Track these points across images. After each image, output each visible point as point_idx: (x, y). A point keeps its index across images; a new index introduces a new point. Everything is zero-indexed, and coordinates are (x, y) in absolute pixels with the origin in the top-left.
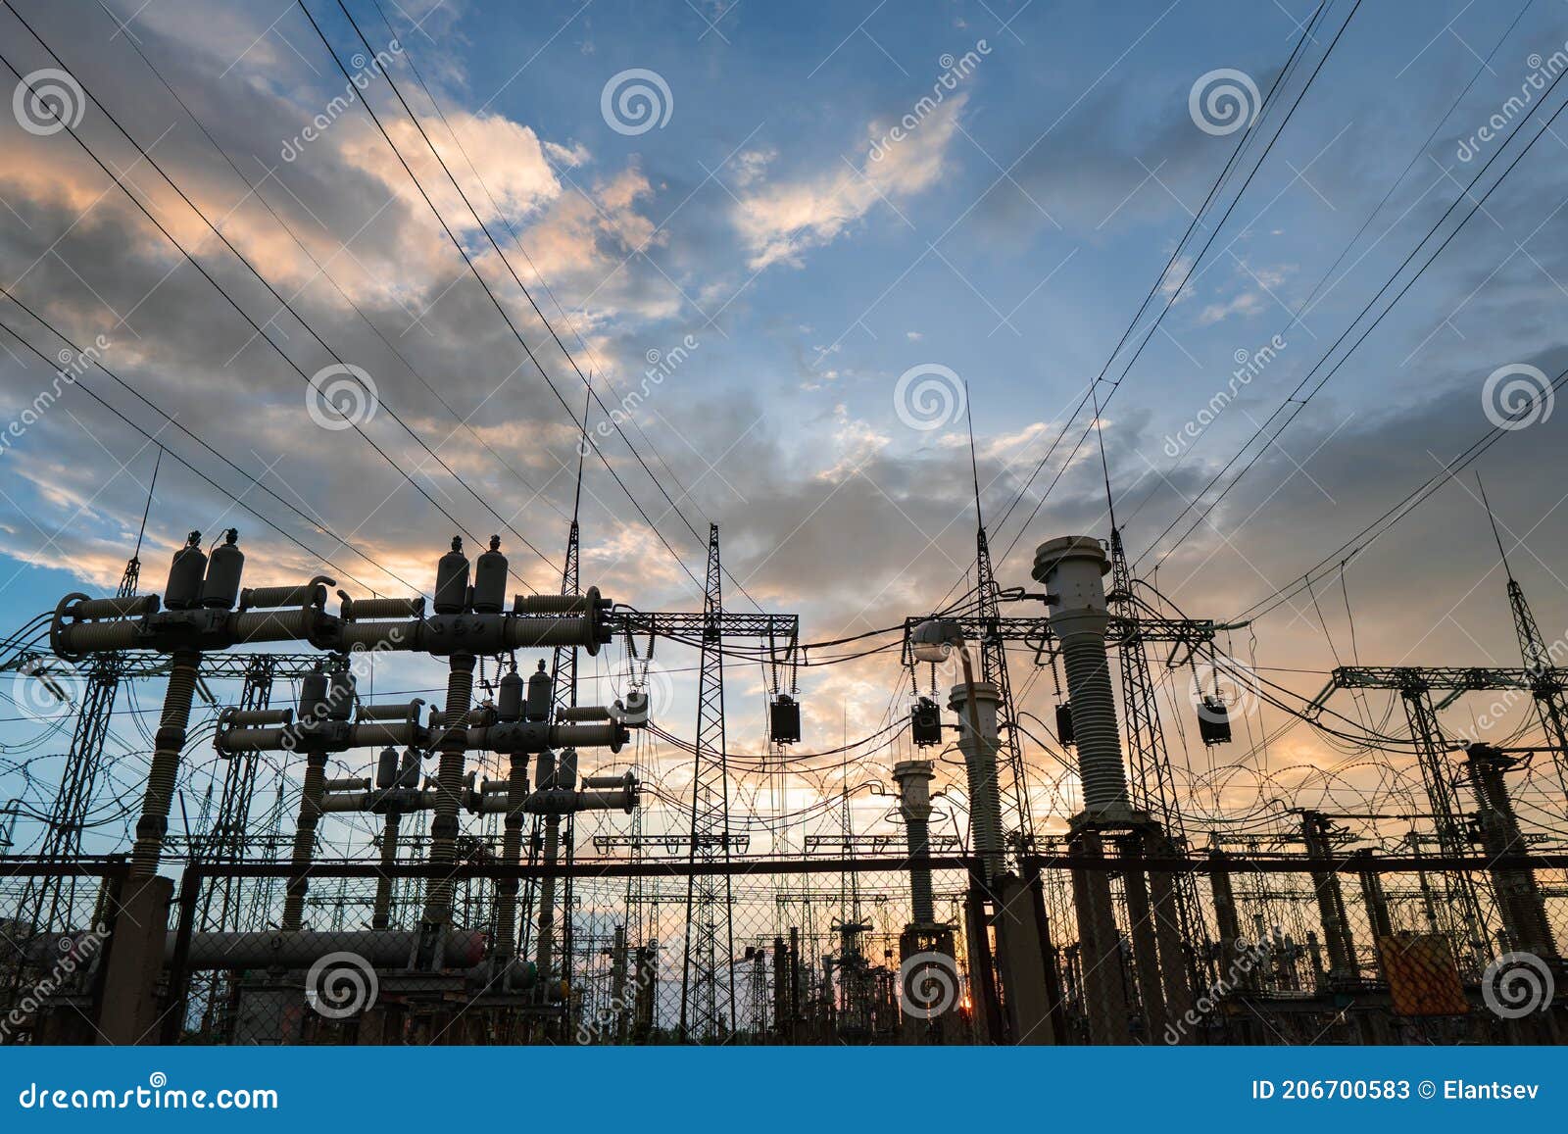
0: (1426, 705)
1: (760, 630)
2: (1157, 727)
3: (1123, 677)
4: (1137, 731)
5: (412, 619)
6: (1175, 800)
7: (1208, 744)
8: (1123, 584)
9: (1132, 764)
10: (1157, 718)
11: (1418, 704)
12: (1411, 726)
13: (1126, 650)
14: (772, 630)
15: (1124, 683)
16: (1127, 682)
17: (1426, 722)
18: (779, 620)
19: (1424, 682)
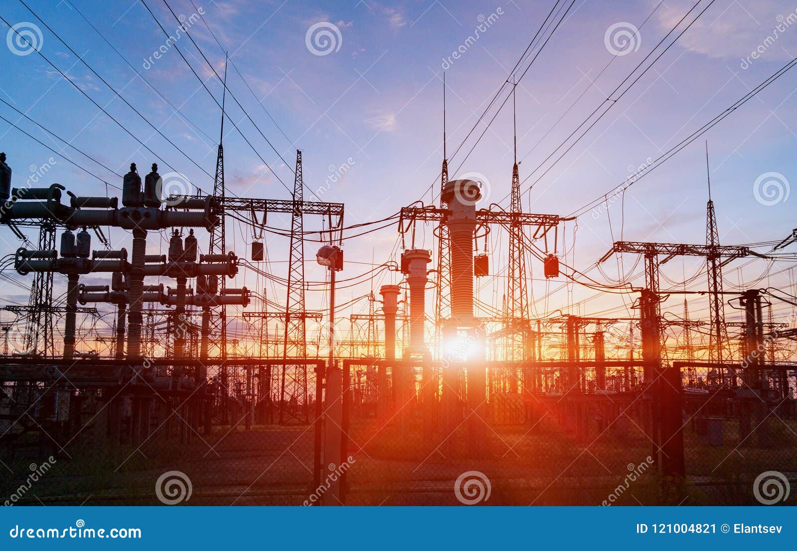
0: (655, 262)
1: (324, 211)
2: (523, 269)
3: (510, 243)
4: (513, 270)
5: (110, 209)
6: (527, 304)
7: (547, 278)
8: (516, 194)
9: (509, 286)
10: (524, 264)
11: (651, 261)
12: (646, 271)
13: (513, 229)
14: (330, 212)
15: (510, 246)
16: (512, 245)
17: (653, 270)
18: (333, 206)
19: (657, 251)
